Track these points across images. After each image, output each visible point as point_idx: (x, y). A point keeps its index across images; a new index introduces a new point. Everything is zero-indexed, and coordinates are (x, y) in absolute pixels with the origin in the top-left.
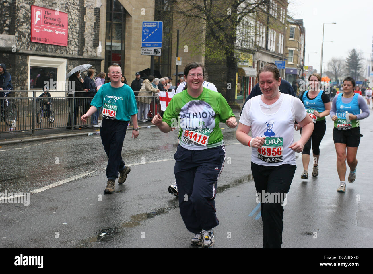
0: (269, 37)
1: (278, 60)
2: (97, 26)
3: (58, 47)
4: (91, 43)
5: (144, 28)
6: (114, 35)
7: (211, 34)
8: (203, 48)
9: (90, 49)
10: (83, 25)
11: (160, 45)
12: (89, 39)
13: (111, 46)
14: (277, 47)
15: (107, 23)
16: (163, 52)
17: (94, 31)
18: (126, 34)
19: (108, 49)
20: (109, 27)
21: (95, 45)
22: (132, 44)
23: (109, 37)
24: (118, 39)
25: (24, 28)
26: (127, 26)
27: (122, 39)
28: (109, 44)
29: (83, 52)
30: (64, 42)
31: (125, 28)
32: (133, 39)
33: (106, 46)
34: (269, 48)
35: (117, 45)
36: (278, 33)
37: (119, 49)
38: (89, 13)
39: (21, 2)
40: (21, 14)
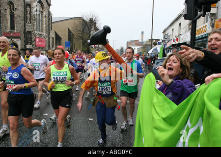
2: (53, 42)
3: (43, 48)
5: (65, 42)
7: (83, 44)
8: (81, 47)
9: (51, 48)
10: (49, 42)
11: (69, 47)
12: (51, 45)
16: (71, 48)
20: (56, 42)
21: (53, 47)
23: (56, 45)
25: (34, 43)
26: (61, 41)
30: (44, 46)
33: (55, 47)
38: (51, 39)
39: (33, 36)
40: (33, 39)
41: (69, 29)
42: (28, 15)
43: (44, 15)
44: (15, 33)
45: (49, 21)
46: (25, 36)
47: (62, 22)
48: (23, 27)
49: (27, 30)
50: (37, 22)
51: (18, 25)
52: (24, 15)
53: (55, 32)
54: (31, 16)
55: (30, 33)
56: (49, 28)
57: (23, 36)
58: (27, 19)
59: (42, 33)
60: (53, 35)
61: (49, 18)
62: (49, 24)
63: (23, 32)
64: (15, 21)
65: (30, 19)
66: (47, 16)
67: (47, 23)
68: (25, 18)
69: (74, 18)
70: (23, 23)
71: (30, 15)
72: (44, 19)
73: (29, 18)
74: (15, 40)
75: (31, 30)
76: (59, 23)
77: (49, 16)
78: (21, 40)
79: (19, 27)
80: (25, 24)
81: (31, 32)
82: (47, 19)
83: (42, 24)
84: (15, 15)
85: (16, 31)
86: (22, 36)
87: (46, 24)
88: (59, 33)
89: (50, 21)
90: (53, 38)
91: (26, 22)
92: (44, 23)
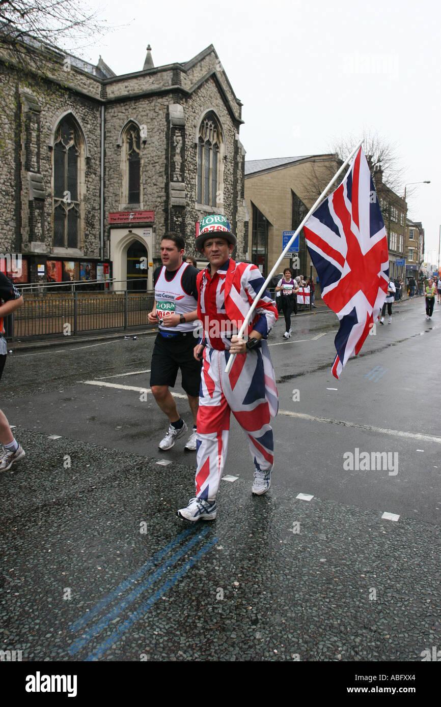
0: (391, 239)
1: (399, 258)
2: (246, 236)
4: (241, 250)
5: (284, 237)
6: (259, 241)
9: (240, 254)
11: (297, 250)
12: (240, 246)
13: (256, 251)
14: (398, 247)
15: (253, 232)
17: (244, 240)
18: (269, 240)
19: (254, 253)
20: (255, 235)
21: (245, 251)
22: (274, 248)
23: (255, 243)
24: (262, 244)
25: (190, 240)
26: (269, 234)
27: (265, 244)
28: (255, 249)
29: (235, 257)
31: (268, 236)
32: (274, 244)
33: (252, 251)
34: (390, 248)
35: (261, 249)
36: (399, 235)
37: (263, 253)
38: (240, 226)
39: (189, 221)
40: (188, 229)
41: (293, 194)
42: (178, 159)
43: (221, 156)
44: (140, 213)
45: (235, 173)
46: (166, 220)
47: (274, 174)
48: (163, 194)
49: (173, 201)
50: (200, 176)
51: (149, 190)
52: (167, 158)
53: (253, 205)
54: (184, 160)
55: (180, 209)
56: (235, 194)
57: (162, 220)
58: (173, 170)
59: (215, 209)
60: (245, 215)
61: (236, 164)
62: (236, 181)
63: (160, 209)
64: (143, 178)
65: (182, 170)
66: (230, 156)
67: (231, 178)
68: (169, 167)
69: (313, 159)
70: (162, 181)
71: (183, 157)
72: (221, 167)
73: (178, 167)
74: (139, 232)
75: (183, 202)
76: (266, 177)
77: (235, 158)
78: (154, 231)
79: (150, 194)
80: (167, 185)
81: (183, 207)
82: (230, 167)
83: (215, 181)
84: (142, 162)
85: (142, 207)
86: (159, 220)
87: (225, 180)
88: (263, 208)
89: (239, 173)
90: (246, 224)
91: (170, 178)
92: (221, 177)
